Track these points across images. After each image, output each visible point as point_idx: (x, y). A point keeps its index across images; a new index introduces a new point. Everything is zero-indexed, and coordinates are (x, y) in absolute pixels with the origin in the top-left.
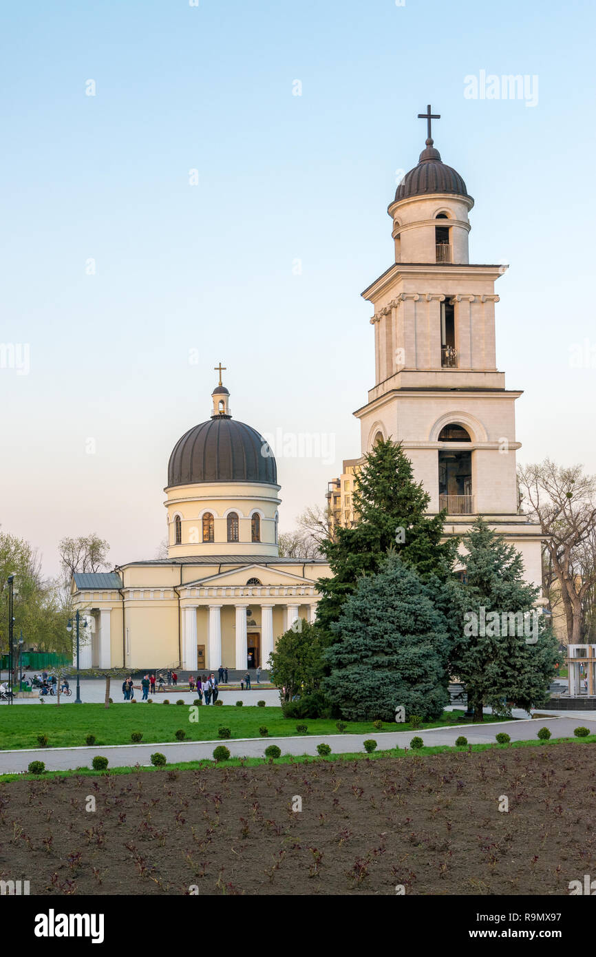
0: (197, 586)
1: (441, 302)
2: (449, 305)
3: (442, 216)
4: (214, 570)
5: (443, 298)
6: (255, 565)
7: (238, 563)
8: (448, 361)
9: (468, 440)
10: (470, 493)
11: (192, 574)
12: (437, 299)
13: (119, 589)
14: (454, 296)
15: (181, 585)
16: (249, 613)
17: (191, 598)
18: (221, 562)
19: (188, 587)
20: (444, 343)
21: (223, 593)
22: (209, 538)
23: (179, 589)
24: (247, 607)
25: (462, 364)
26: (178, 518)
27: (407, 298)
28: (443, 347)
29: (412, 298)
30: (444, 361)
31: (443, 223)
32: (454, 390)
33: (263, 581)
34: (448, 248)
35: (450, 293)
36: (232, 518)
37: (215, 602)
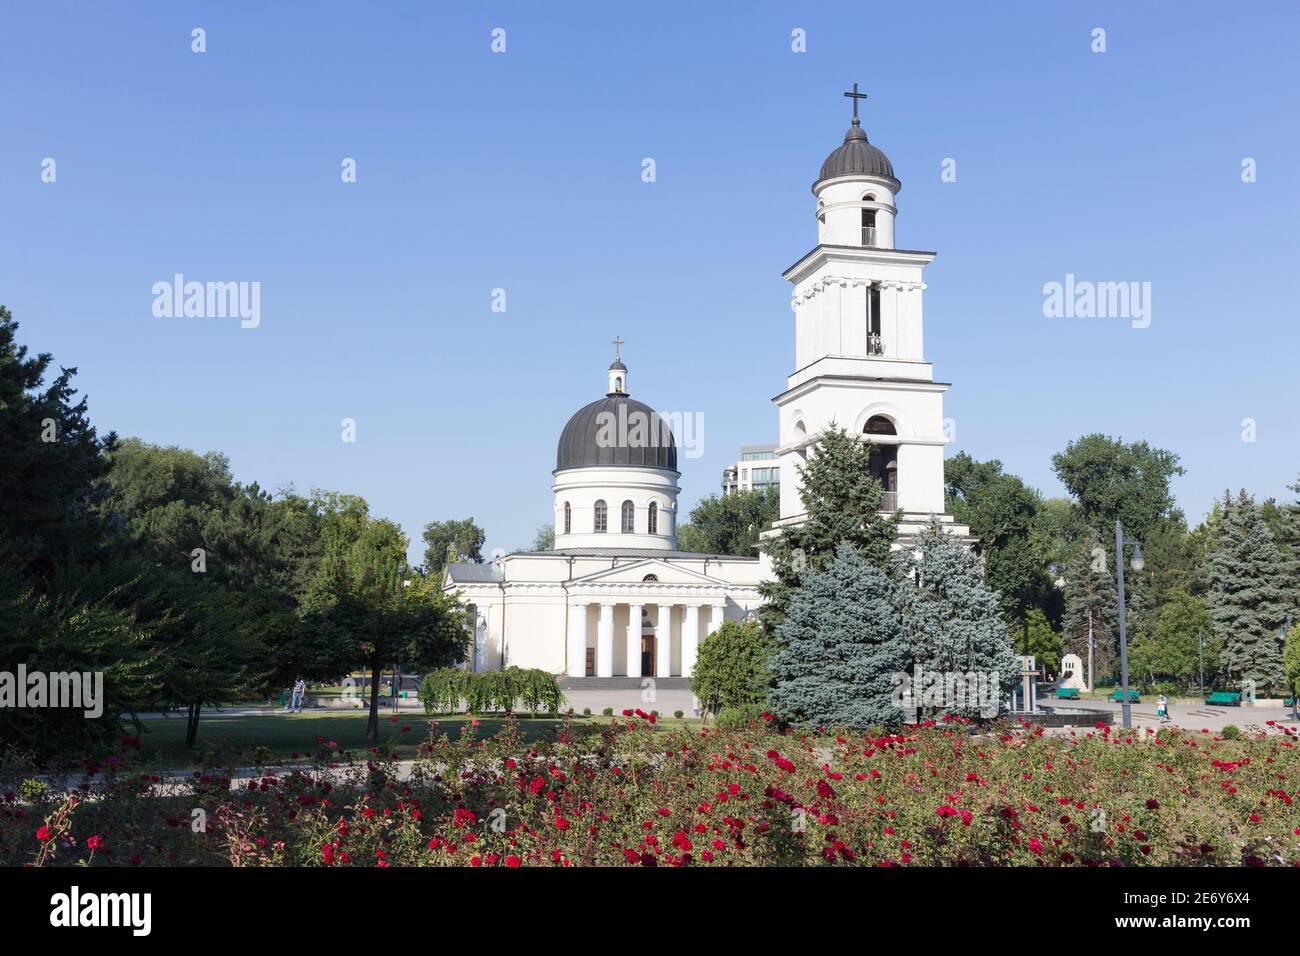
0: (588, 581)
1: (868, 288)
2: (874, 291)
3: (868, 198)
4: (608, 564)
5: (869, 284)
6: (653, 560)
7: (638, 557)
8: (874, 349)
9: (893, 432)
10: (895, 490)
11: (582, 568)
12: (863, 284)
13: (500, 583)
14: (880, 282)
15: (571, 580)
16: (644, 613)
17: (585, 595)
18: (616, 556)
19: (578, 582)
20: (870, 330)
21: (616, 589)
22: (601, 525)
23: (567, 584)
24: (643, 607)
25: (888, 353)
26: (568, 504)
27: (833, 281)
28: (869, 334)
29: (837, 282)
30: (869, 349)
31: (869, 205)
32: (880, 380)
33: (660, 578)
34: (874, 232)
35: (877, 278)
36: (628, 507)
37: (608, 599)
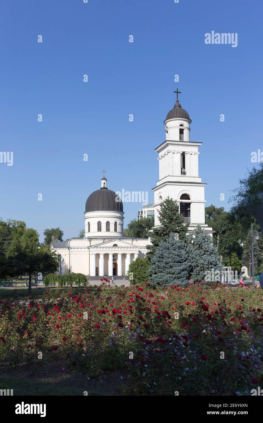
0: (96, 246)
2: (183, 155)
3: (181, 125)
4: (102, 241)
5: (182, 152)
6: (116, 240)
7: (111, 239)
8: (183, 173)
9: (189, 199)
10: (190, 217)
11: (94, 242)
12: (180, 153)
13: (68, 248)
14: (185, 152)
15: (90, 246)
16: (113, 256)
17: (95, 251)
18: (104, 238)
19: (93, 247)
20: (182, 167)
21: (104, 249)
22: (99, 229)
23: (89, 248)
24: (113, 254)
25: (187, 174)
26: (89, 223)
27: (170, 152)
29: (172, 152)
30: (182, 173)
31: (181, 127)
32: (185, 183)
33: (118, 245)
34: (183, 136)
36: (108, 223)
37: (102, 252)
